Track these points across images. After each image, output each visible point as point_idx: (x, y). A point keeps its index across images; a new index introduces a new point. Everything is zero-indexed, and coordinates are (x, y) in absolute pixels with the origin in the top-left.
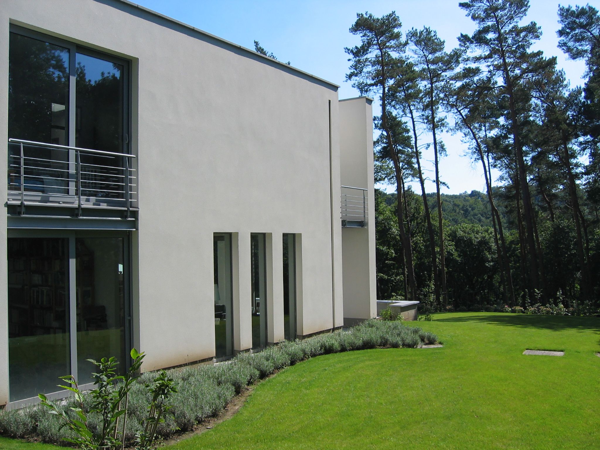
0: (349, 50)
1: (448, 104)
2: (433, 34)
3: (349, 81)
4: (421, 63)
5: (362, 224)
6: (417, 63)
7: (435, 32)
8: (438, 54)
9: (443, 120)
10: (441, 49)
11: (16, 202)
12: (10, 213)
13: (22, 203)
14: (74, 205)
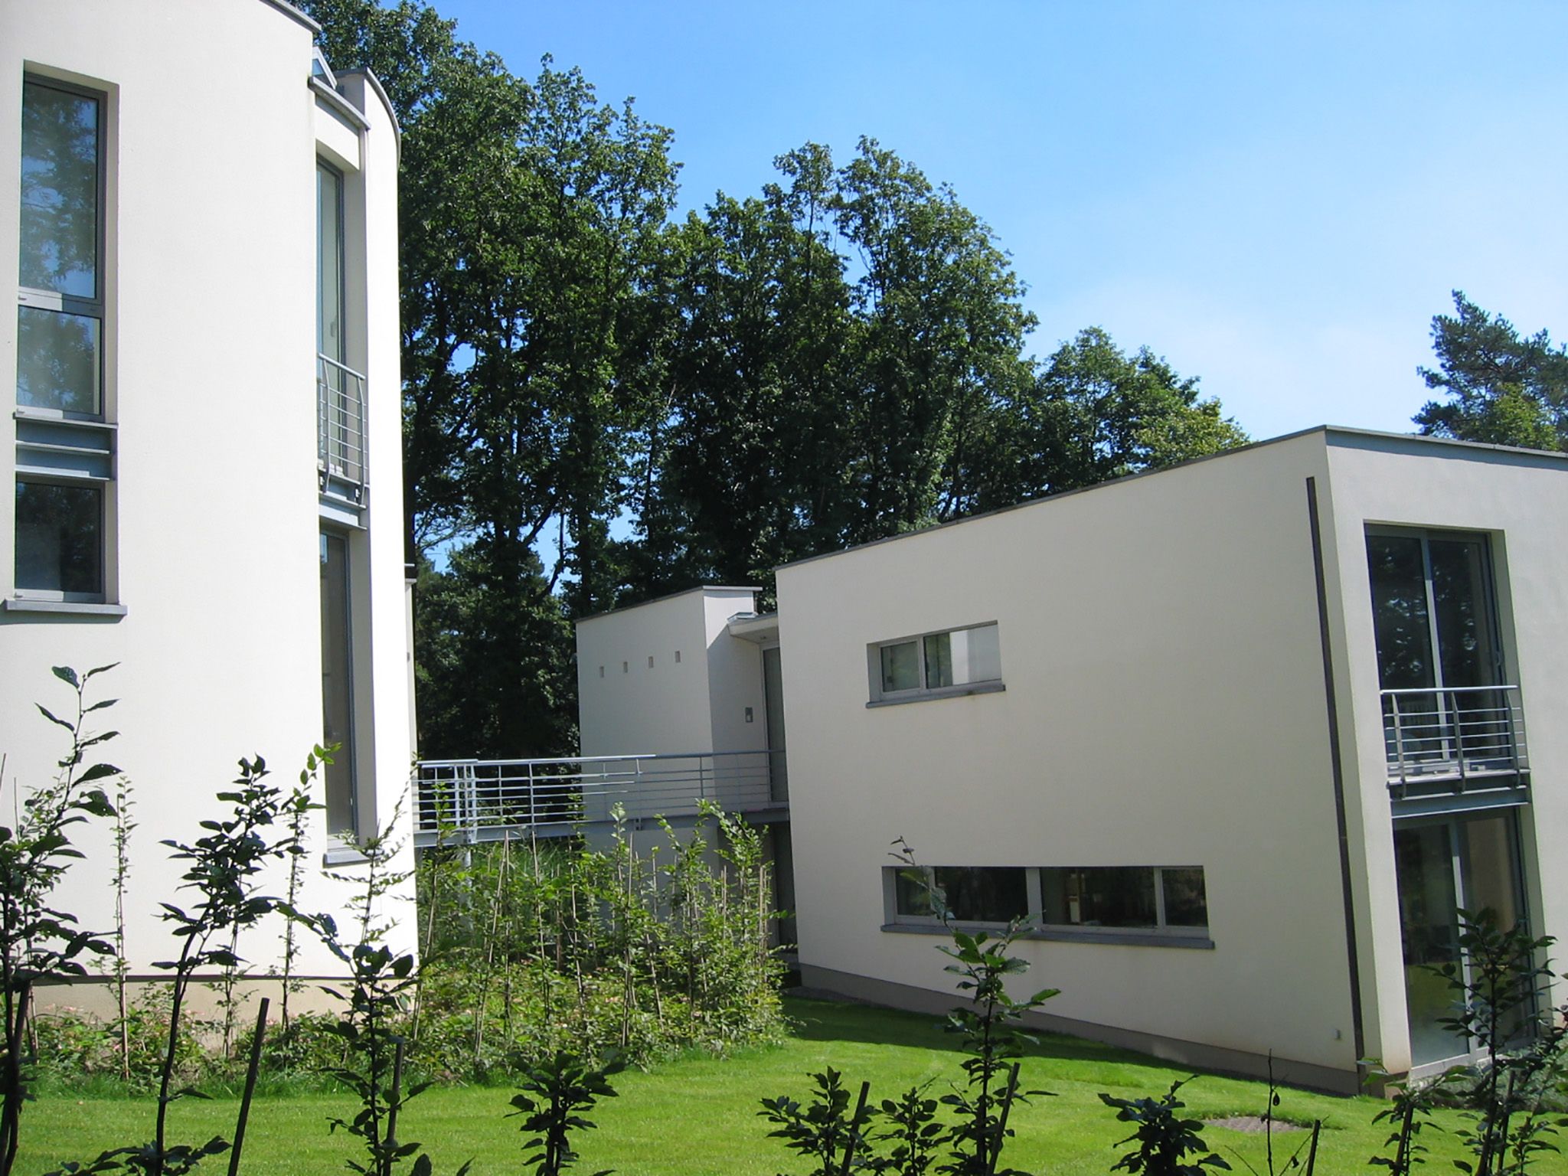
11: (1396, 780)
12: (1392, 797)
13: (1403, 780)
14: (1453, 775)
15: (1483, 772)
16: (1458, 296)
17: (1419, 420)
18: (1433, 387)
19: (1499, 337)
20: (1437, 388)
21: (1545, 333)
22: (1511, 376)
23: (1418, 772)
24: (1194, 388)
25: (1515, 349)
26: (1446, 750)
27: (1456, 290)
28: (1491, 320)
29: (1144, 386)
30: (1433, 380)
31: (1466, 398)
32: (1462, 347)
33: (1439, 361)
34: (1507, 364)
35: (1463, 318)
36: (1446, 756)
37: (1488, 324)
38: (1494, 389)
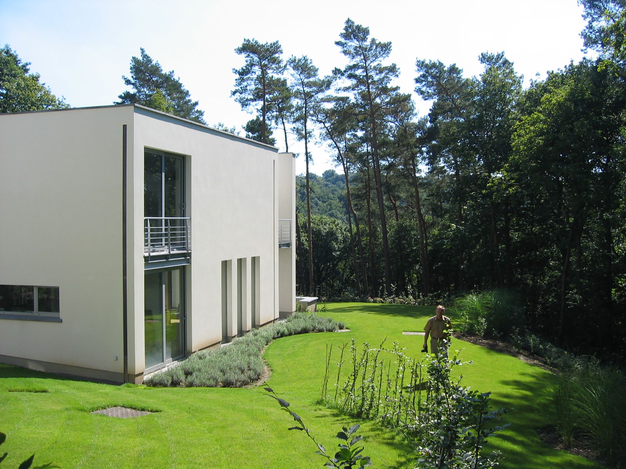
0: (236, 71)
1: (317, 120)
2: (309, 62)
3: (233, 96)
4: (296, 85)
5: (289, 245)
6: (294, 85)
7: (311, 60)
8: (312, 79)
9: (311, 132)
10: (315, 75)
11: (147, 254)
12: (145, 261)
13: (149, 254)
14: (166, 252)
15: (175, 252)
16: (142, 50)
17: (120, 97)
18: (127, 85)
19: (156, 70)
20: (129, 86)
21: (173, 72)
22: (158, 86)
23: (154, 251)
24: (28, 67)
25: (161, 76)
26: (164, 243)
27: (142, 48)
28: (154, 63)
29: (7, 62)
30: (128, 82)
31: (139, 91)
32: (141, 71)
33: (131, 75)
34: (157, 81)
35: (143, 59)
36: (164, 245)
37: (152, 64)
38: (149, 89)
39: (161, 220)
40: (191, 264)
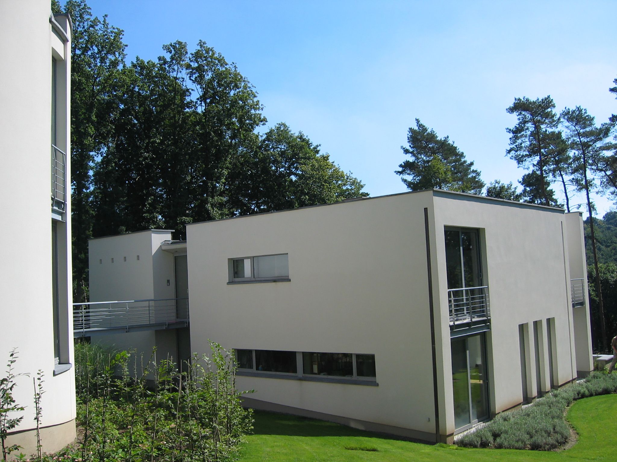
0: (510, 130)
1: (597, 169)
2: (583, 111)
3: (508, 155)
4: (572, 136)
5: (582, 304)
6: (569, 137)
7: (585, 110)
8: (588, 129)
9: (592, 181)
10: (591, 125)
11: (452, 324)
12: (451, 330)
13: (454, 323)
14: (467, 320)
15: (477, 319)
16: (418, 121)
17: (401, 166)
18: (406, 154)
19: (432, 137)
20: (408, 154)
21: (448, 137)
22: (433, 152)
23: (457, 320)
24: (318, 149)
25: (437, 142)
26: (465, 312)
27: (417, 118)
28: (429, 131)
29: (302, 148)
30: (406, 151)
31: (417, 158)
32: (418, 140)
33: (408, 144)
34: (433, 147)
35: (419, 129)
36: (465, 314)
37: (428, 132)
38: (426, 155)
39: (462, 290)
40: (491, 329)
